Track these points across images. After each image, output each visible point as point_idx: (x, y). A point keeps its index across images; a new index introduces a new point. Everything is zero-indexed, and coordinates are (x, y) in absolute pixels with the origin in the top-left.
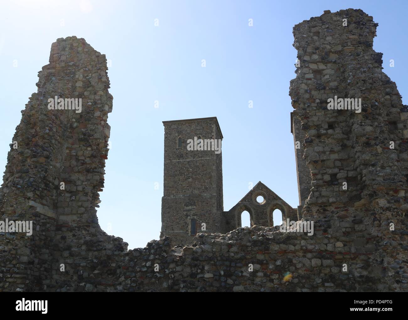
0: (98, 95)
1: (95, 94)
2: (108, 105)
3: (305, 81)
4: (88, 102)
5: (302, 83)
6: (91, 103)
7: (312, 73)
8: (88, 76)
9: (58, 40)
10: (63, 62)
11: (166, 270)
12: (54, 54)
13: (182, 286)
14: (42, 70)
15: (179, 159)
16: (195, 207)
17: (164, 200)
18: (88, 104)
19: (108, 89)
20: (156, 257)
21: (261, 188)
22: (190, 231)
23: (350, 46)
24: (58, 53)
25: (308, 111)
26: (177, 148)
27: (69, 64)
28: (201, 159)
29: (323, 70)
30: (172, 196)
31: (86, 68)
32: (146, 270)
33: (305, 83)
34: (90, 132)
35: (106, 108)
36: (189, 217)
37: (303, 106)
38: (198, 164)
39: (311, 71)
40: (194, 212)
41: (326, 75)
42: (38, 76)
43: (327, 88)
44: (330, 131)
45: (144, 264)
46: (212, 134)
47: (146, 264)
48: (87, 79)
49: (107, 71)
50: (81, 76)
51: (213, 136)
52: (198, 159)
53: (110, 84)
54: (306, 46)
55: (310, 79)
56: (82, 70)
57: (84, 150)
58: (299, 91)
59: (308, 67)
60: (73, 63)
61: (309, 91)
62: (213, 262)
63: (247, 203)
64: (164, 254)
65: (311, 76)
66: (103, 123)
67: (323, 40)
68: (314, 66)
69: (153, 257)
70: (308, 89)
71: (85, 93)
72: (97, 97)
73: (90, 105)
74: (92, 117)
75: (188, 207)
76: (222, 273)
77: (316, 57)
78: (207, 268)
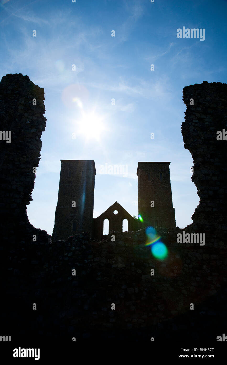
0: (36, 116)
1: (33, 115)
2: (43, 125)
3: (193, 124)
4: (27, 121)
5: (191, 125)
6: (29, 121)
8: (28, 102)
9: (8, 75)
10: (10, 90)
11: (85, 260)
12: (3, 84)
15: (69, 184)
16: (76, 214)
17: (57, 208)
18: (27, 122)
19: (43, 114)
20: (77, 249)
21: (116, 206)
22: (72, 229)
23: (221, 105)
24: (7, 84)
26: (68, 177)
27: (15, 92)
28: (83, 185)
29: (204, 118)
30: (62, 207)
31: (28, 96)
32: (67, 259)
34: (26, 143)
35: (41, 127)
36: (72, 221)
37: (192, 140)
38: (81, 188)
39: (196, 118)
40: (76, 218)
41: (206, 122)
43: (208, 131)
44: (212, 160)
45: (66, 254)
46: (91, 170)
48: (28, 104)
49: (43, 101)
50: (23, 101)
51: (91, 171)
53: (45, 110)
55: (196, 123)
56: (24, 97)
57: (20, 157)
58: (189, 130)
59: (195, 115)
60: (17, 92)
61: (196, 131)
62: (125, 255)
63: (107, 214)
64: (84, 247)
65: (197, 121)
66: (37, 137)
67: (203, 99)
68: (198, 115)
69: (74, 248)
70: (196, 129)
71: (25, 114)
72: (35, 118)
73: (29, 123)
74: (29, 132)
75: (72, 215)
76: (133, 264)
77: (200, 109)
78: (120, 259)
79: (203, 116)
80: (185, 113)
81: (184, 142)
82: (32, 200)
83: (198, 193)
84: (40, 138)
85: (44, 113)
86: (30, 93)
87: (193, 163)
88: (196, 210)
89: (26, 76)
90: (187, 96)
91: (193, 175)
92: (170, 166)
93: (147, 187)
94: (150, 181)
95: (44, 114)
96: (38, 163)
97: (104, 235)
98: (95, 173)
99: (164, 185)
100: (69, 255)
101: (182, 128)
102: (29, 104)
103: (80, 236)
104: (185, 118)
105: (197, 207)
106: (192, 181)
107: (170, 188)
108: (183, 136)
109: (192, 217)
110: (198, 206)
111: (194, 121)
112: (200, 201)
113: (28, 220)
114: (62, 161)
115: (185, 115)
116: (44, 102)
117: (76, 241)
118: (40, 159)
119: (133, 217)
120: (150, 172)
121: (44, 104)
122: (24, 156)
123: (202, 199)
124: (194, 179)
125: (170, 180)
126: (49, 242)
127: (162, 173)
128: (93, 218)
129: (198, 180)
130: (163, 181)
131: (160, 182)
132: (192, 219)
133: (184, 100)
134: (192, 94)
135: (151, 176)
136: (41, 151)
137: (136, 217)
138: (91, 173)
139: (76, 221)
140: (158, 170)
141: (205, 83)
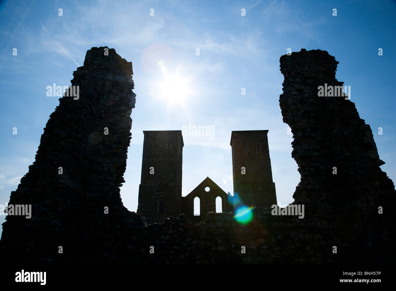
0: (125, 93)
1: (122, 92)
2: (132, 101)
3: (292, 96)
4: (116, 98)
6: (118, 98)
7: (296, 91)
8: (116, 77)
9: (93, 48)
10: (96, 65)
11: (183, 244)
12: (88, 59)
13: (198, 257)
14: (77, 70)
15: (153, 158)
16: (163, 193)
20: (174, 232)
21: (208, 182)
22: (158, 209)
23: (321, 75)
24: (92, 58)
25: (296, 118)
26: (152, 150)
27: (101, 67)
28: (169, 159)
29: (303, 89)
30: (147, 184)
31: (115, 71)
32: (165, 243)
33: (291, 97)
34: (116, 122)
35: (131, 104)
36: (158, 200)
37: (291, 114)
38: (167, 162)
40: (162, 196)
41: (306, 93)
42: (74, 75)
43: (308, 103)
44: (312, 135)
45: (163, 238)
46: (178, 142)
47: (165, 238)
49: (132, 75)
50: (111, 77)
51: (178, 143)
52: (167, 159)
53: (134, 85)
54: (291, 71)
55: (295, 95)
56: (112, 73)
57: (110, 137)
58: (288, 103)
59: (293, 86)
60: (104, 66)
61: (295, 104)
62: (225, 237)
63: (198, 191)
64: (181, 229)
65: (296, 93)
66: (127, 115)
67: (302, 68)
68: (297, 86)
69: (171, 231)
70: (294, 102)
71: (114, 91)
72: (124, 95)
73: (117, 100)
74: (119, 110)
75: (158, 193)
76: (233, 246)
77: (299, 80)
78: (219, 241)
79: (302, 87)
80: (282, 84)
81: (283, 115)
82: (124, 182)
83: (299, 170)
84: (130, 116)
85: (133, 88)
86: (117, 68)
87: (293, 138)
88: (297, 187)
89: (113, 49)
90: (284, 66)
91: (293, 151)
92: (268, 134)
93: (242, 159)
94: (246, 153)
95: (133, 90)
96: (130, 142)
97: (194, 215)
98: (182, 145)
99: (262, 156)
100: (167, 238)
101: (280, 101)
102: (118, 79)
103: (177, 218)
104: (283, 89)
105: (298, 185)
106: (293, 157)
107: (269, 160)
108: (281, 109)
109: (293, 196)
110: (300, 184)
111: (292, 93)
112: (301, 178)
113: (122, 203)
114: (145, 132)
115: (283, 86)
116: (132, 77)
117: (173, 223)
118: (131, 138)
119: (227, 194)
120: (246, 143)
121: (133, 79)
122: (115, 136)
123: (303, 176)
124: (294, 155)
125: (269, 151)
126: (145, 225)
127: (259, 143)
128: (182, 196)
129: (298, 156)
130: (261, 152)
131: (257, 153)
132: (294, 198)
133: (281, 70)
134: (289, 64)
135: (247, 147)
136: (131, 129)
137: (231, 194)
138: (178, 146)
139: (163, 200)
140: (255, 140)
141: (303, 50)
